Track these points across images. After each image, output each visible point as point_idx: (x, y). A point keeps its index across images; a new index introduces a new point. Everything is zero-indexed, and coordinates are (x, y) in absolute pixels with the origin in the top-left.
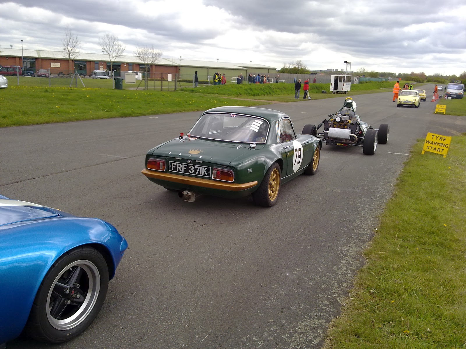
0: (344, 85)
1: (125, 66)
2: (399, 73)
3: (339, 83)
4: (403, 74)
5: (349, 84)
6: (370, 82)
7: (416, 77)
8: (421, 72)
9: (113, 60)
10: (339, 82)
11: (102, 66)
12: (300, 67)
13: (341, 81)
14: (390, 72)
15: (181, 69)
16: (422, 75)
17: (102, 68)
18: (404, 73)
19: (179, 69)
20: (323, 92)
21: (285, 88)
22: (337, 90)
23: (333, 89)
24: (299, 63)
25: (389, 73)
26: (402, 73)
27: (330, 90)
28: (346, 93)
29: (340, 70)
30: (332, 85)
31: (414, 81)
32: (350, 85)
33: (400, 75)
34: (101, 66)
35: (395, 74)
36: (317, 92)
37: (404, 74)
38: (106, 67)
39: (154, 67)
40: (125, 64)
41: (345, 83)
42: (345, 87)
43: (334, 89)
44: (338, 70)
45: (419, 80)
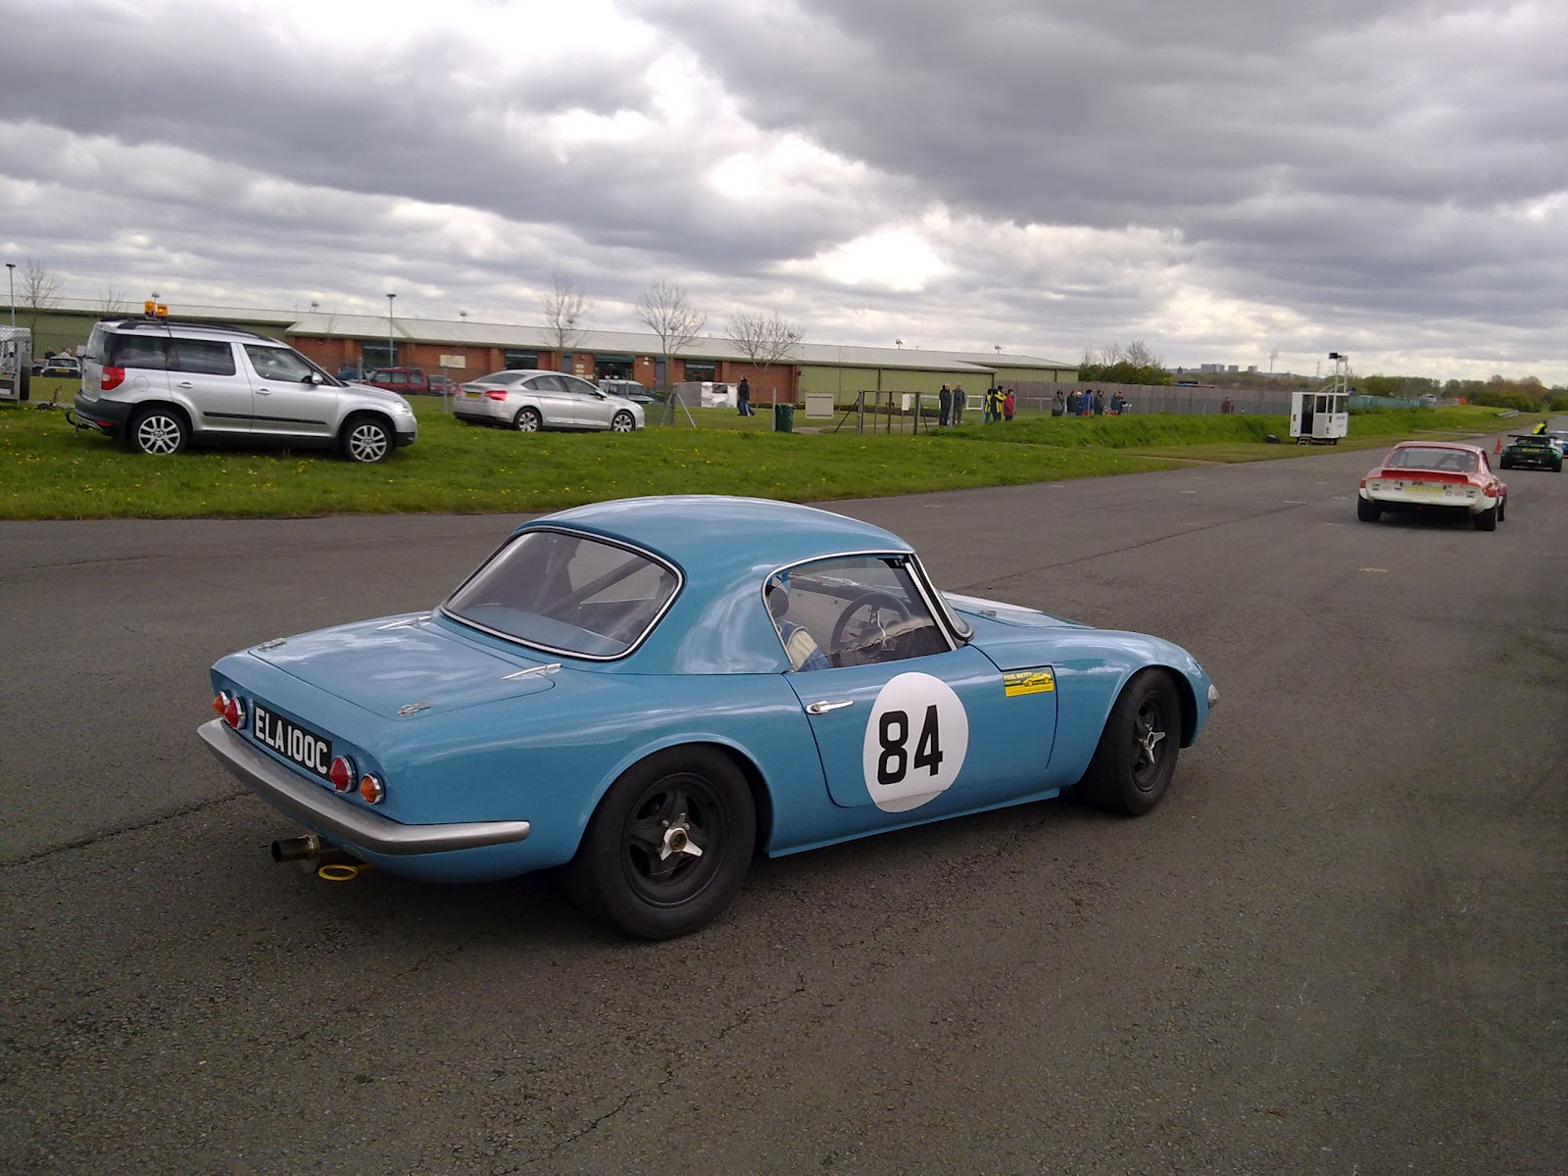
0: (1330, 421)
1: (646, 363)
2: (1449, 379)
3: (1315, 414)
4: (1464, 381)
5: (1343, 418)
6: (1378, 411)
7: (1513, 394)
8: (1528, 377)
9: (672, 352)
10: (1318, 412)
11: (582, 366)
12: (1139, 364)
13: (1321, 410)
14: (1420, 376)
15: (804, 371)
16: (1532, 387)
17: (582, 371)
18: (1466, 379)
19: (799, 374)
20: (1270, 441)
21: (1177, 429)
22: (1311, 433)
23: (1299, 431)
24: (1137, 350)
25: (1416, 379)
26: (1460, 380)
27: (1291, 435)
28: (1335, 444)
29: (1246, 369)
30: (1294, 420)
31: (1509, 406)
32: (1346, 420)
33: (1453, 385)
34: (578, 366)
35: (1437, 382)
36: (1254, 441)
37: (1467, 383)
38: (591, 367)
39: (725, 366)
40: (647, 359)
41: (1334, 415)
42: (1336, 426)
43: (1302, 432)
44: (1237, 367)
45: (1524, 403)
